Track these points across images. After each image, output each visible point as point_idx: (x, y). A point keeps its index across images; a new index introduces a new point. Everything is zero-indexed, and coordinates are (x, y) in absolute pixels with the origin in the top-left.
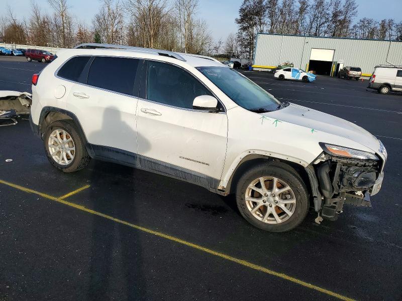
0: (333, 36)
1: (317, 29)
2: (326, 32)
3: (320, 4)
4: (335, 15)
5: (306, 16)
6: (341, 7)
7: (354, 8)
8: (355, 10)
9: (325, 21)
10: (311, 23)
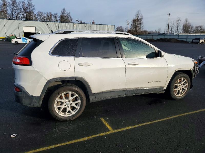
0: (27, 20)
1: (16, 16)
2: (22, 18)
3: (14, 3)
4: (25, 9)
5: (8, 8)
6: (26, 5)
7: (33, 7)
8: (34, 7)
9: (20, 12)
10: (12, 12)
